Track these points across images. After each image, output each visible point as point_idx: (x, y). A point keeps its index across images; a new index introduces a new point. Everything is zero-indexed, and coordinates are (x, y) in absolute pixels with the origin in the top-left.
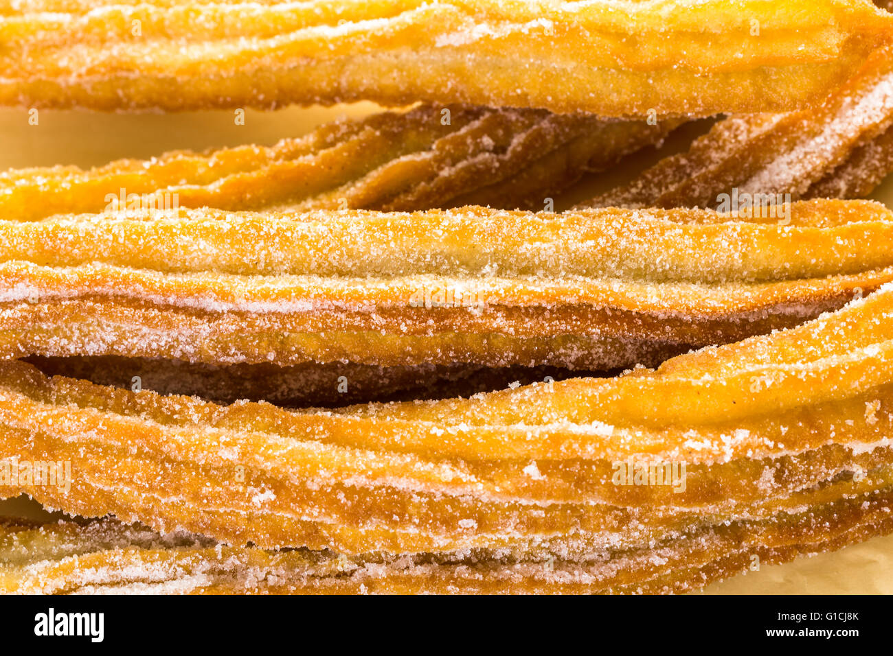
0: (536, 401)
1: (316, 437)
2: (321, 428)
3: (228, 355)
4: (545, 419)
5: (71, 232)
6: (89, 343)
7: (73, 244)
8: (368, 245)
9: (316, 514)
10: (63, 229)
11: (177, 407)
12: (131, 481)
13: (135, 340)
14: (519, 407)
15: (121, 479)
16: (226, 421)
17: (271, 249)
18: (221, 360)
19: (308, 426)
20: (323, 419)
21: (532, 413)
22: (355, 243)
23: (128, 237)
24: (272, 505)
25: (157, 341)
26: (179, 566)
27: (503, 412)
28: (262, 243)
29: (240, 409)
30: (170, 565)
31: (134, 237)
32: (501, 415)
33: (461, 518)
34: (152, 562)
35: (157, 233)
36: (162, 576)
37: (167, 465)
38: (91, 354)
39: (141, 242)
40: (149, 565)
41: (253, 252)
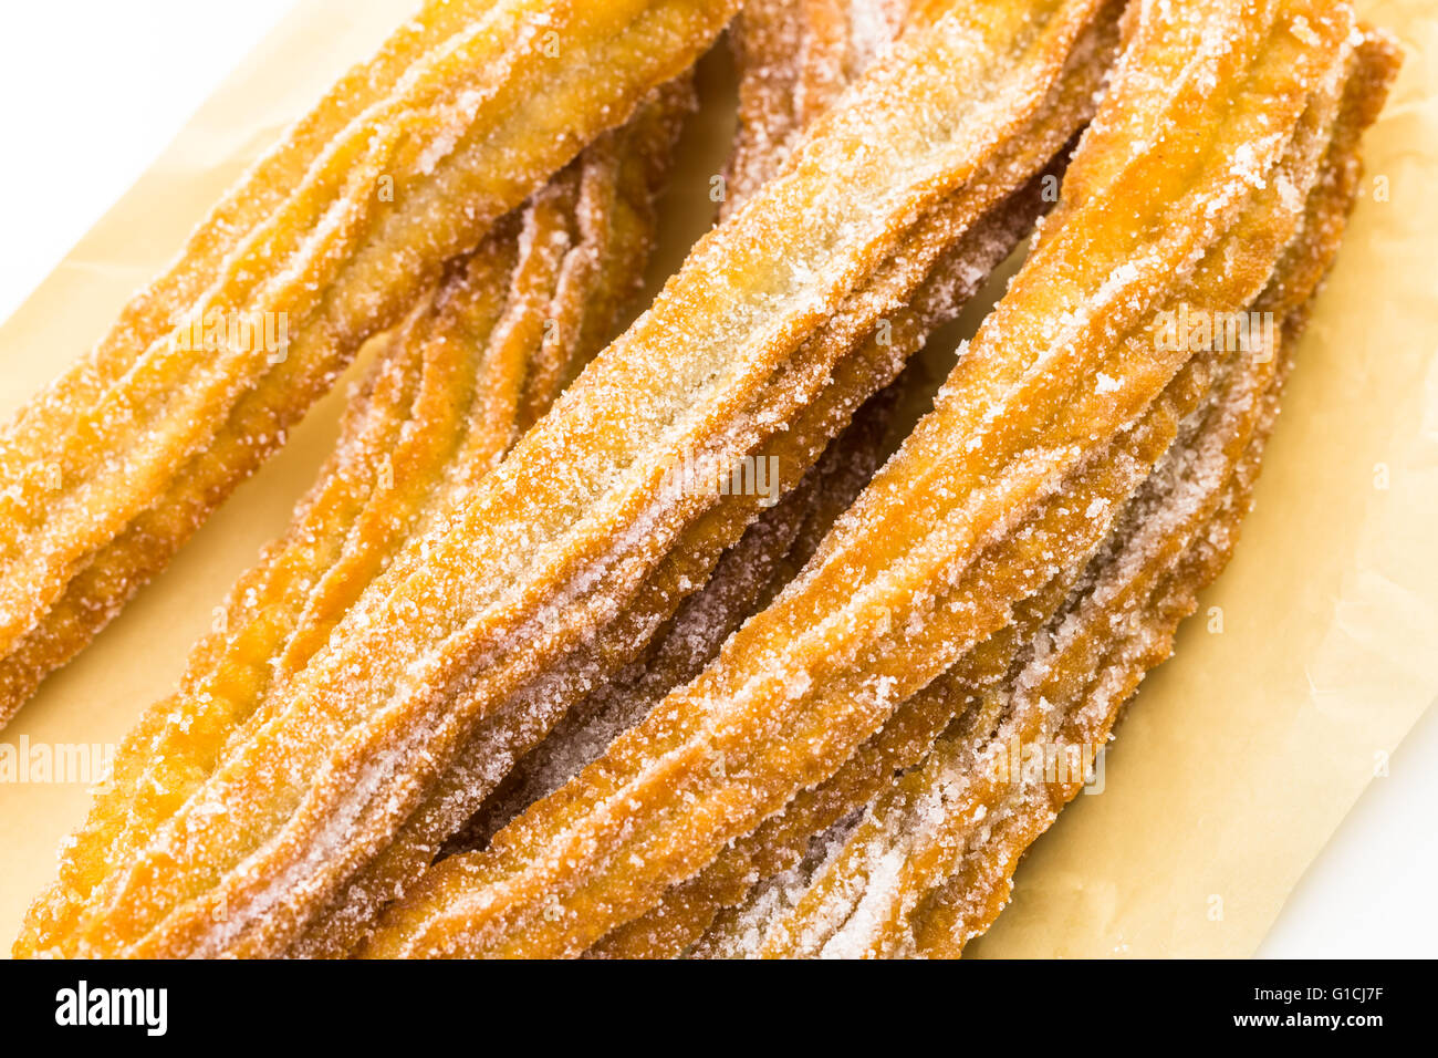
0: (1012, 332)
1: (855, 585)
2: (850, 571)
3: (638, 631)
4: (1047, 334)
5: (352, 661)
6: (485, 769)
7: (364, 675)
8: (665, 364)
9: (953, 650)
10: (339, 669)
11: (673, 715)
12: (728, 825)
13: (533, 710)
14: (1004, 355)
15: (717, 835)
16: (738, 675)
17: (579, 464)
18: (637, 644)
19: (830, 586)
20: (838, 565)
21: (1026, 345)
22: (650, 374)
23: (421, 603)
24: (900, 688)
25: (554, 690)
26: (850, 877)
27: (993, 376)
28: (563, 466)
29: (737, 650)
30: (842, 885)
31: (426, 595)
32: (996, 380)
33: (1083, 509)
34: (821, 902)
35: (445, 566)
36: (845, 907)
37: (740, 775)
38: (499, 780)
39: (440, 592)
40: (823, 909)
41: (563, 486)
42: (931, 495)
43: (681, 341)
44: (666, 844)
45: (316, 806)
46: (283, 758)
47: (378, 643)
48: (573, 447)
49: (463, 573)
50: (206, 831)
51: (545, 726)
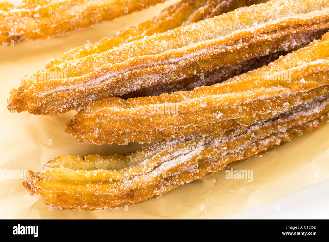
0: (292, 59)
1: (228, 91)
2: (229, 88)
3: (181, 77)
4: (298, 64)
5: (118, 51)
6: (133, 87)
7: (119, 55)
8: (215, 27)
9: (238, 115)
10: (115, 51)
11: (177, 96)
12: (173, 124)
13: (149, 81)
14: (288, 63)
15: (169, 124)
16: (194, 95)
17: (186, 37)
18: (179, 79)
19: (223, 89)
20: (227, 85)
21: (293, 63)
22: (211, 27)
23: (138, 47)
24: (223, 117)
25: (156, 79)
26: (192, 146)
27: (283, 66)
28: (182, 36)
29: (197, 91)
30: (189, 147)
31: (140, 46)
32: (283, 67)
33: (283, 103)
35: (147, 43)
36: (188, 151)
37: (182, 115)
38: (135, 90)
39: (143, 47)
40: (182, 149)
41: (180, 40)
42: (254, 83)
43: (222, 24)
44: (159, 120)
45: (93, 74)
46: (93, 62)
47: (125, 51)
48: (187, 33)
49: (150, 46)
50: (70, 68)
51: (150, 85)
